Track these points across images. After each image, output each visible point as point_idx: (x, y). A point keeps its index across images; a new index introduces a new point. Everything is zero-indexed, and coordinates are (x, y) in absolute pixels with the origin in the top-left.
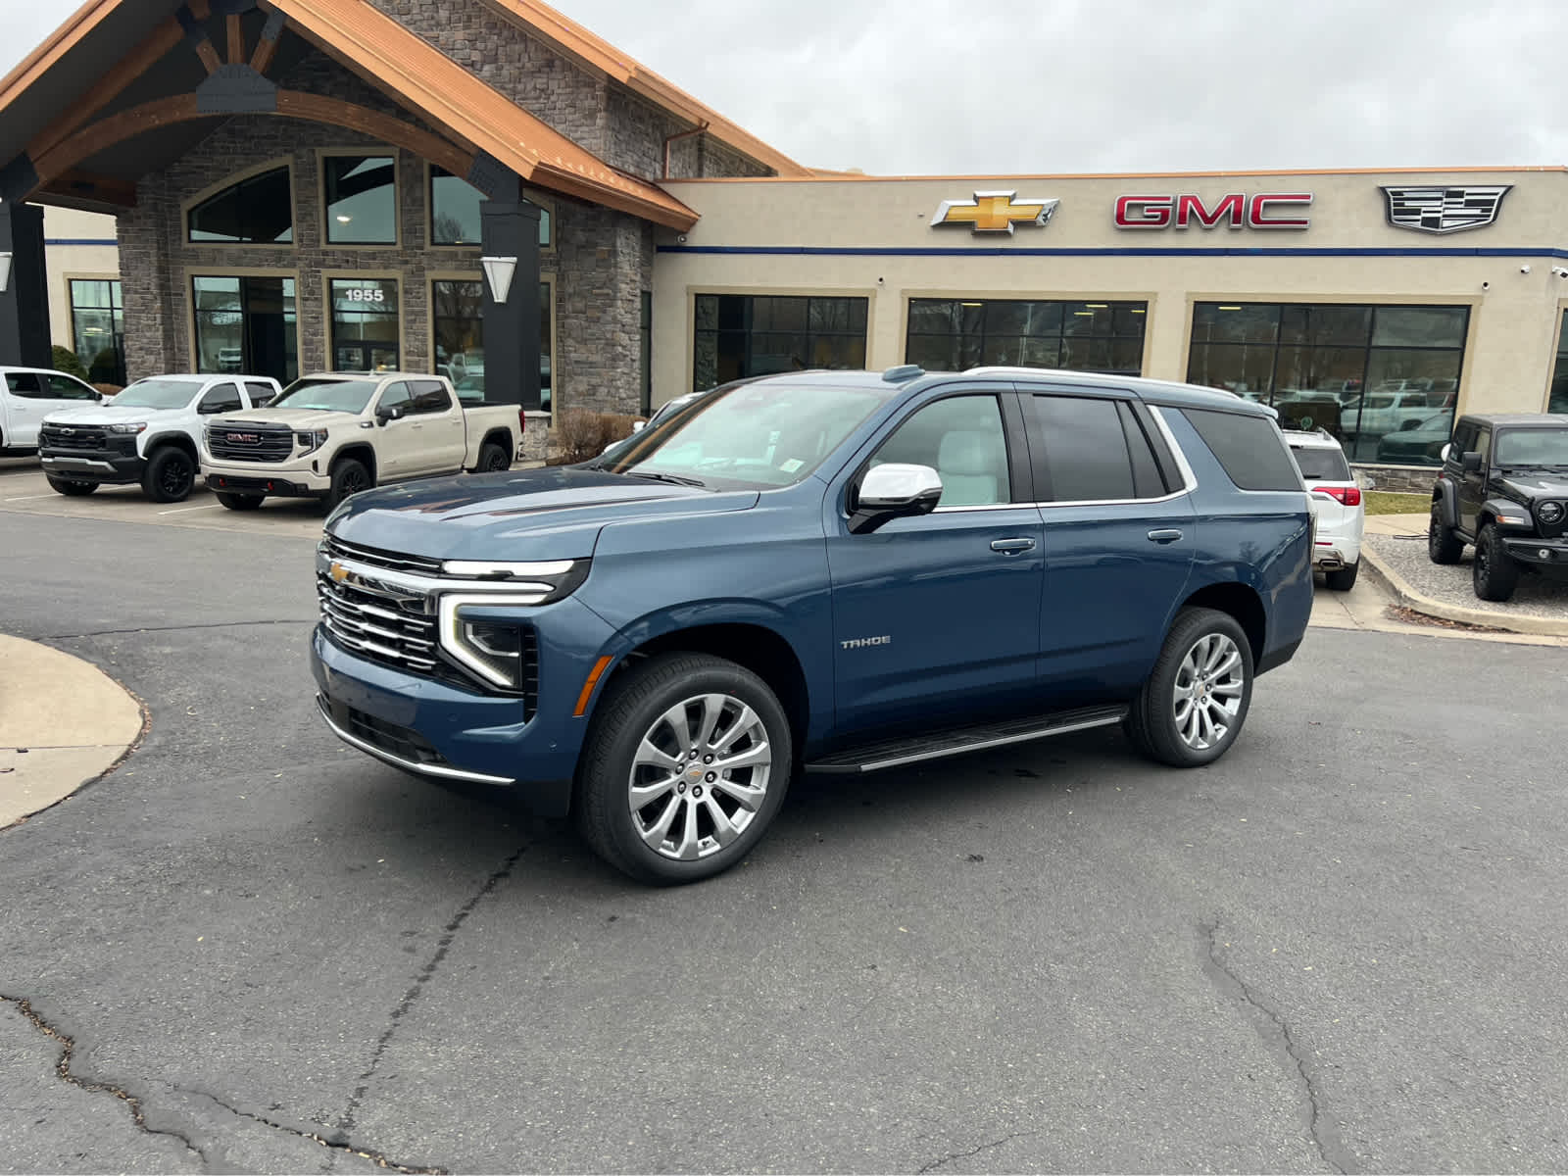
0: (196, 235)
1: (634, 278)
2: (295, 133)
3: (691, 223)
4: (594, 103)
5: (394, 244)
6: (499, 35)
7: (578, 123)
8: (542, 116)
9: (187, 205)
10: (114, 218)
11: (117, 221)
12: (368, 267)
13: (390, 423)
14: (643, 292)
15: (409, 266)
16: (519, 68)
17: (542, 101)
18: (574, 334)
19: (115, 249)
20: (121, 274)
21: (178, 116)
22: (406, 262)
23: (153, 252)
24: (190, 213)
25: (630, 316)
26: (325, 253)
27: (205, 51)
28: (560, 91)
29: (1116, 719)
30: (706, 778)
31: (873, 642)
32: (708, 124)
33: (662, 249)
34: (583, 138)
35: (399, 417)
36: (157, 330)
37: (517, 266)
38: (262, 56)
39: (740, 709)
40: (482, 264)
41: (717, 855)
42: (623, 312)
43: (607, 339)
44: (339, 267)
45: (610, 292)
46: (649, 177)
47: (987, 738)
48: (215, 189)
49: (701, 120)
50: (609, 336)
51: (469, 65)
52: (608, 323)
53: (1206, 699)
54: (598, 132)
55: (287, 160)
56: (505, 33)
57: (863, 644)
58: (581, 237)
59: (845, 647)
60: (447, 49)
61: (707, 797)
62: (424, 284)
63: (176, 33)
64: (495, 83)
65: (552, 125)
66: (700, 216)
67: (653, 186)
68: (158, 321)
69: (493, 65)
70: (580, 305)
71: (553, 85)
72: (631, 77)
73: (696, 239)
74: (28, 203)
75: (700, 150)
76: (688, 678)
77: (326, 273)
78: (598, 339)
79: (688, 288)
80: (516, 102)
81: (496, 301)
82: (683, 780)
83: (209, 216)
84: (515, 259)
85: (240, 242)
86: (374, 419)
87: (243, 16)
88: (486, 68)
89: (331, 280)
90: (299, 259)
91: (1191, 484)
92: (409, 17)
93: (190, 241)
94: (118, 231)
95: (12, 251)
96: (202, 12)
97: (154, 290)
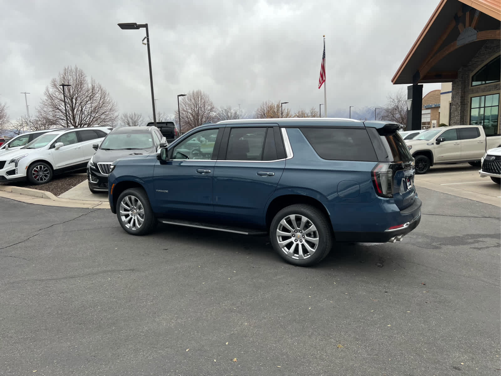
0: (474, 83)
9: (472, 74)
11: (452, 84)
13: (441, 143)
19: (451, 94)
21: (452, 49)
23: (460, 92)
24: (473, 77)
27: (460, 26)
29: (247, 233)
30: (136, 214)
31: (164, 192)
35: (443, 141)
36: (459, 116)
38: (474, 22)
48: (480, 67)
53: (302, 241)
57: (161, 191)
59: (157, 191)
63: (454, 23)
68: (459, 113)
74: (419, 84)
83: (477, 78)
85: (486, 83)
87: (470, 13)
91: (290, 156)
93: (472, 86)
94: (452, 87)
95: (413, 99)
96: (460, 14)
97: (459, 104)
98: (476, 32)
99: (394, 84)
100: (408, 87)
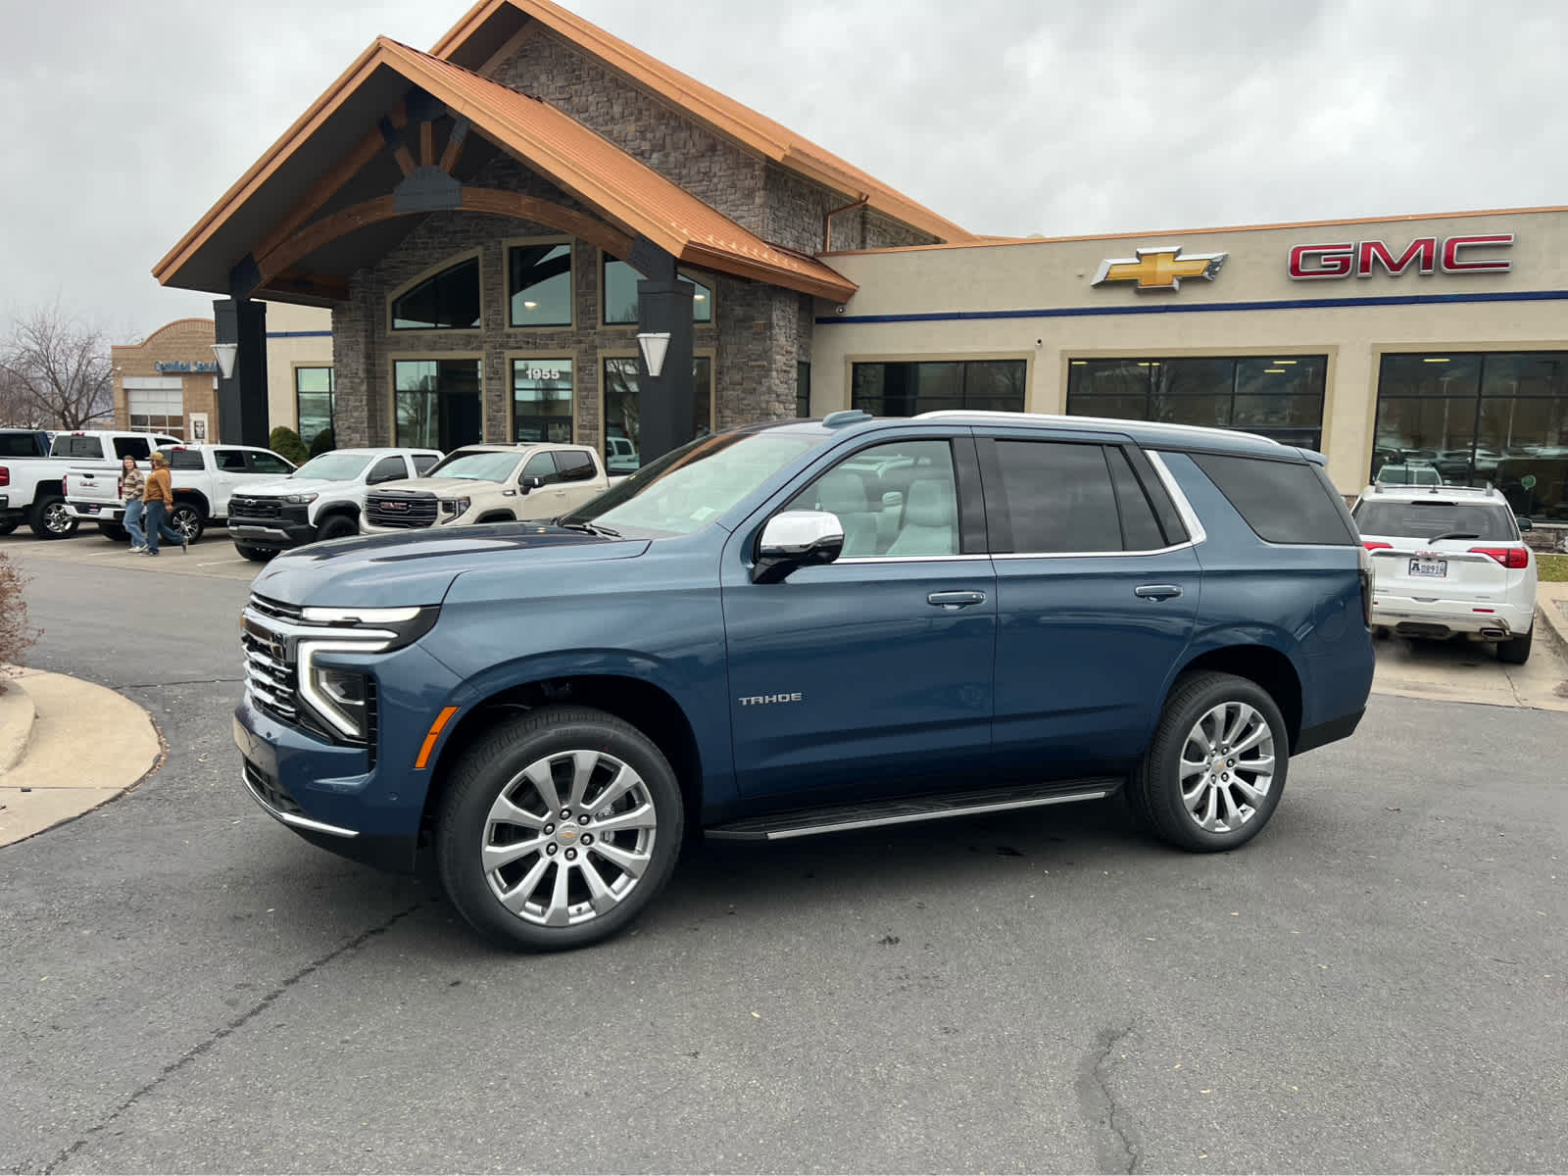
0: (399, 323)
1: (789, 348)
2: (484, 225)
3: (849, 293)
4: (752, 183)
5: (570, 325)
6: (667, 125)
7: (738, 202)
8: (705, 198)
9: (391, 297)
10: (330, 310)
11: (332, 314)
12: (546, 347)
13: (533, 491)
14: (799, 363)
15: (583, 346)
16: (683, 154)
17: (705, 183)
18: (730, 406)
19: (330, 340)
20: (335, 361)
21: (378, 216)
22: (580, 342)
23: (361, 340)
24: (394, 304)
25: (786, 386)
26: (509, 336)
27: (402, 156)
28: (721, 174)
29: (1102, 794)
30: (582, 839)
31: (780, 700)
32: (867, 197)
33: (821, 321)
34: (743, 217)
35: (540, 486)
36: (363, 411)
37: (670, 340)
38: (450, 158)
39: (618, 768)
40: (638, 339)
41: (592, 924)
42: (777, 382)
43: (761, 409)
44: (520, 348)
45: (766, 363)
46: (809, 251)
47: (931, 809)
48: (417, 280)
49: (861, 194)
50: (764, 405)
51: (640, 155)
52: (764, 394)
53: (1228, 776)
54: (755, 212)
55: (477, 252)
56: (672, 123)
57: (767, 701)
58: (739, 311)
59: (745, 703)
60: (620, 141)
61: (582, 860)
62: (596, 361)
63: (378, 142)
64: (663, 170)
65: (713, 206)
66: (858, 287)
67: (814, 261)
68: (364, 403)
69: (661, 153)
70: (737, 377)
71: (716, 168)
72: (785, 156)
73: (855, 309)
74: (252, 300)
75: (864, 223)
76: (552, 733)
77: (508, 354)
78: (753, 409)
79: (847, 358)
80: (681, 186)
81: (651, 374)
82: (554, 841)
83: (409, 307)
84: (668, 335)
85: (436, 328)
86: (518, 488)
87: (435, 122)
88: (655, 155)
89: (513, 361)
90: (485, 342)
91: (1198, 535)
92: (587, 114)
93: (393, 329)
94: (333, 322)
95: (239, 343)
96: (399, 121)
97: (362, 374)
98: (455, 184)
99: (167, 284)
100: (215, 302)
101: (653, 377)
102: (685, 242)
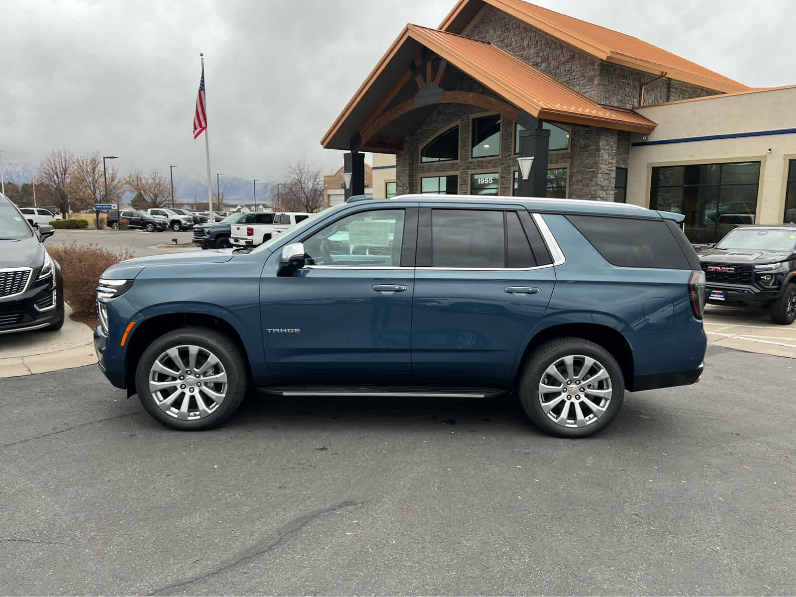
0: (425, 159)
1: (611, 161)
2: (463, 109)
3: (651, 128)
4: (593, 73)
5: (498, 155)
6: (550, 48)
7: (585, 84)
8: (568, 84)
9: (421, 147)
10: (395, 155)
11: (397, 157)
12: (487, 167)
14: (617, 168)
15: (504, 166)
16: (558, 62)
17: (568, 76)
18: (576, 193)
19: (395, 169)
20: (397, 179)
21: (408, 109)
22: (503, 164)
23: (408, 169)
24: (422, 151)
25: (607, 181)
26: (471, 163)
27: (419, 79)
28: (578, 70)
29: (482, 396)
30: (196, 384)
31: (288, 331)
32: (666, 73)
33: (635, 145)
34: (588, 92)
38: (438, 78)
39: (209, 355)
40: (517, 161)
42: (602, 179)
43: (592, 194)
44: (475, 169)
45: (595, 170)
46: (629, 107)
47: (375, 392)
48: (430, 140)
49: (663, 72)
50: (593, 192)
51: (536, 65)
52: (593, 186)
53: (579, 397)
54: (595, 88)
55: (458, 122)
56: (553, 46)
58: (582, 142)
59: (269, 331)
60: (527, 59)
61: (196, 393)
62: (510, 173)
63: (409, 74)
64: (547, 72)
65: (572, 87)
66: (657, 124)
67: (633, 112)
69: (547, 63)
70: (580, 178)
71: (574, 67)
72: (608, 57)
73: (654, 137)
74: (359, 152)
75: (669, 88)
77: (470, 172)
78: (587, 194)
79: (649, 164)
80: (556, 79)
81: (523, 179)
82: (184, 383)
83: (430, 151)
84: (533, 158)
85: (439, 161)
87: (433, 61)
88: (543, 65)
89: (472, 175)
90: (460, 166)
92: (511, 47)
93: (422, 162)
94: (397, 161)
95: (352, 172)
96: (418, 63)
97: (407, 185)
98: (441, 90)
99: (325, 147)
100: (344, 154)
101: (525, 180)
102: (540, 109)
